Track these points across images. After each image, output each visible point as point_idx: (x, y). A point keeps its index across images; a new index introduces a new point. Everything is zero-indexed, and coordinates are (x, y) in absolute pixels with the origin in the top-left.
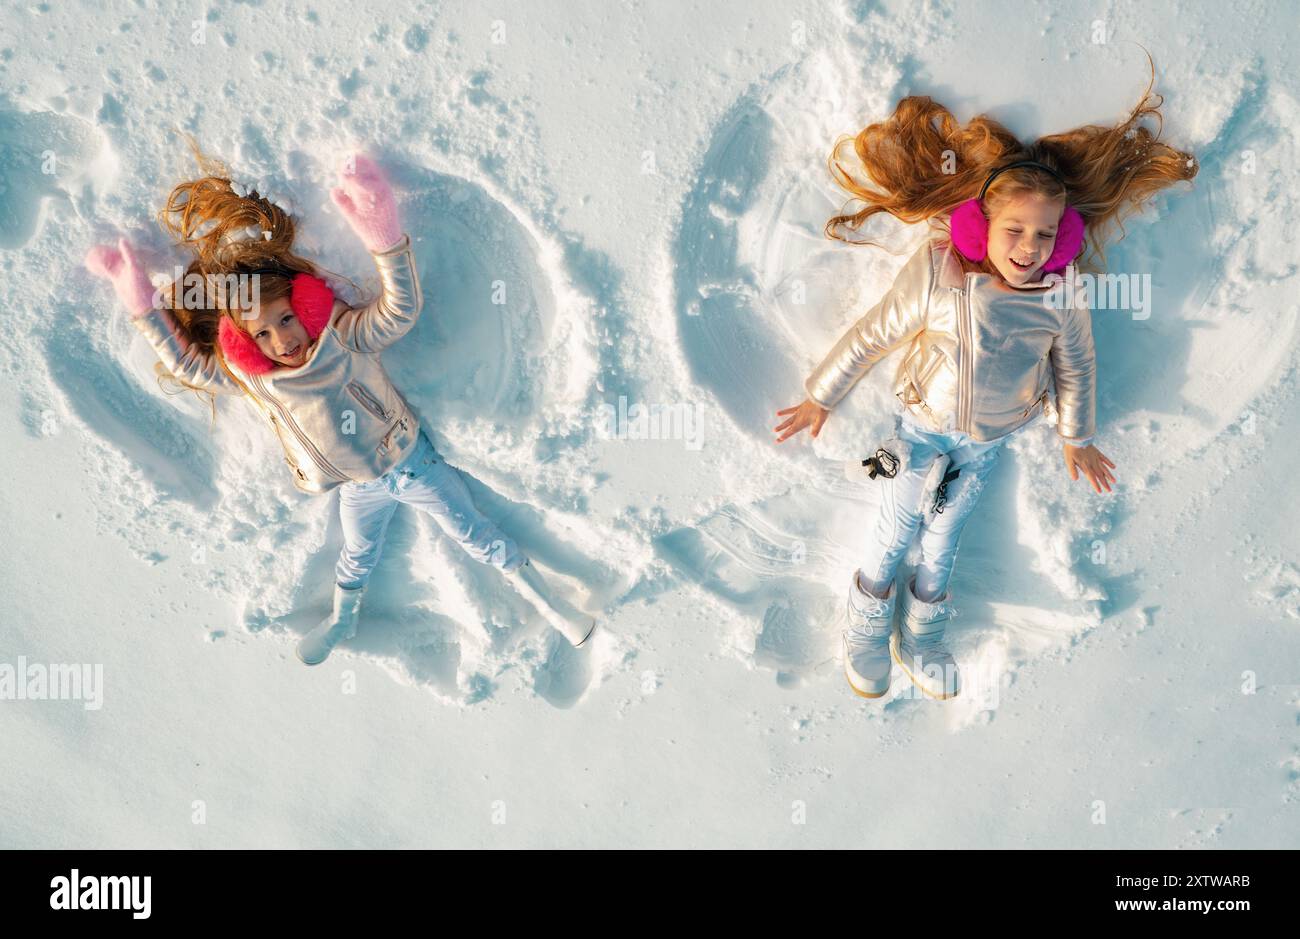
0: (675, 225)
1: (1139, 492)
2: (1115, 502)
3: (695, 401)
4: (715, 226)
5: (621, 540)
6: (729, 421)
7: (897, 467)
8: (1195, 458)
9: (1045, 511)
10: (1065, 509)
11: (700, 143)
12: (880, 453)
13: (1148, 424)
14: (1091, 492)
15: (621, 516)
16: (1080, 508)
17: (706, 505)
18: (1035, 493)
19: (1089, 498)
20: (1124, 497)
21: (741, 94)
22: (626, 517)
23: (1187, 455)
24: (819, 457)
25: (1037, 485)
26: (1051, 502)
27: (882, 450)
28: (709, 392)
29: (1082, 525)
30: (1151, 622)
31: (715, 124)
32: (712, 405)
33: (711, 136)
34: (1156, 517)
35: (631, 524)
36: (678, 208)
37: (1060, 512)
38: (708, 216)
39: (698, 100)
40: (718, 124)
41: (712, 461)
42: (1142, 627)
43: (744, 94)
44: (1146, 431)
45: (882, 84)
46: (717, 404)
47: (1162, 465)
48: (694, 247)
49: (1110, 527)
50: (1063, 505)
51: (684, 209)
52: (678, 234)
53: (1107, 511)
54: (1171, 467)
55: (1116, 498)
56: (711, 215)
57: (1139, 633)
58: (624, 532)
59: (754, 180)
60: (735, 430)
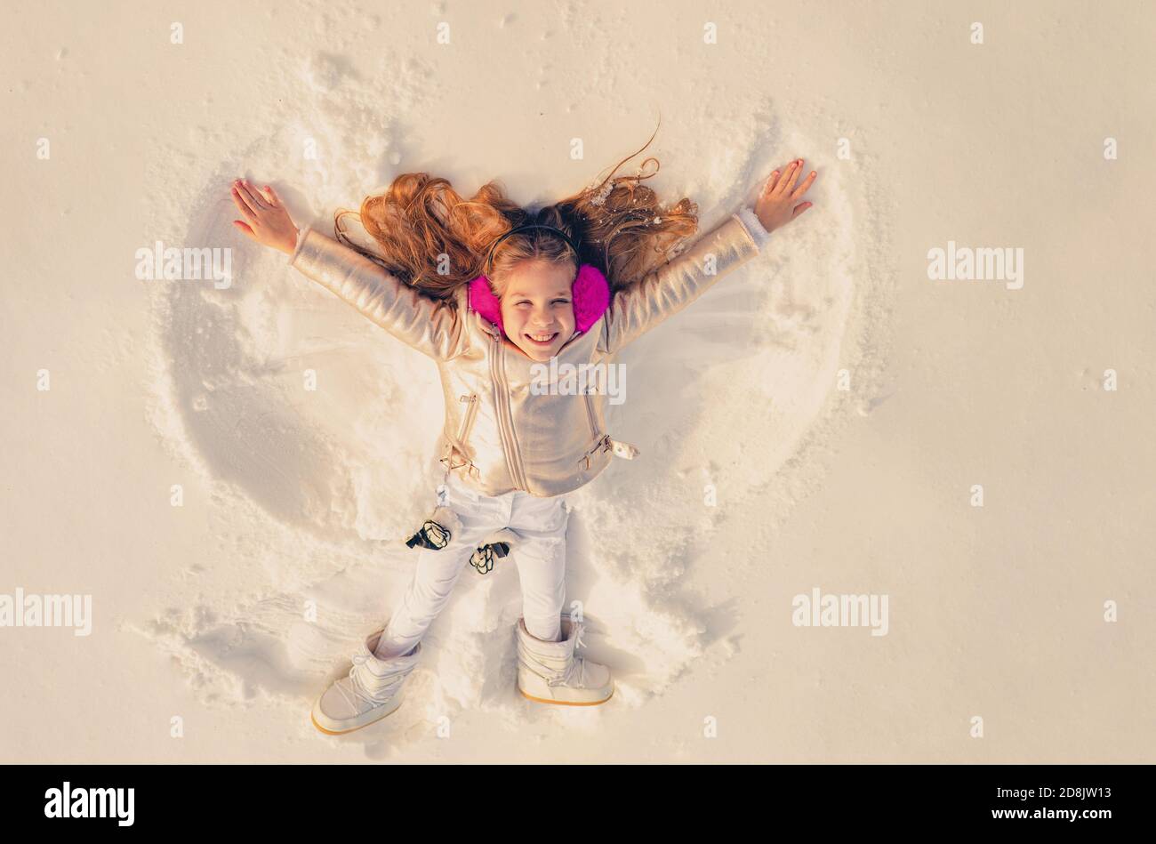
0: (164, 318)
1: (707, 532)
2: (685, 544)
3: (221, 495)
4: (212, 313)
5: (167, 643)
6: (262, 513)
7: (448, 538)
8: (759, 493)
9: (614, 563)
10: (634, 558)
11: (176, 230)
12: (427, 526)
13: (708, 465)
14: (659, 538)
15: (162, 618)
16: (649, 555)
17: (253, 596)
18: (601, 547)
19: (657, 544)
20: (693, 538)
21: (213, 173)
22: (167, 620)
23: (749, 491)
24: (364, 539)
25: (602, 538)
26: (619, 553)
27: (431, 522)
28: (234, 485)
29: (653, 571)
30: (738, 649)
31: (189, 208)
32: (240, 498)
33: (187, 221)
34: (728, 552)
35: (174, 626)
36: (164, 300)
37: (630, 561)
38: (201, 304)
39: (166, 183)
40: (193, 207)
41: (252, 555)
42: (729, 655)
43: (217, 173)
44: (706, 473)
45: (369, 152)
46: (246, 497)
47: (726, 504)
48: (190, 338)
49: (683, 570)
50: (632, 555)
51: (171, 300)
52: (169, 326)
53: (678, 555)
54: (736, 504)
55: (686, 540)
56: (205, 301)
57: (728, 660)
58: (169, 635)
59: (249, 261)
60: (270, 521)
